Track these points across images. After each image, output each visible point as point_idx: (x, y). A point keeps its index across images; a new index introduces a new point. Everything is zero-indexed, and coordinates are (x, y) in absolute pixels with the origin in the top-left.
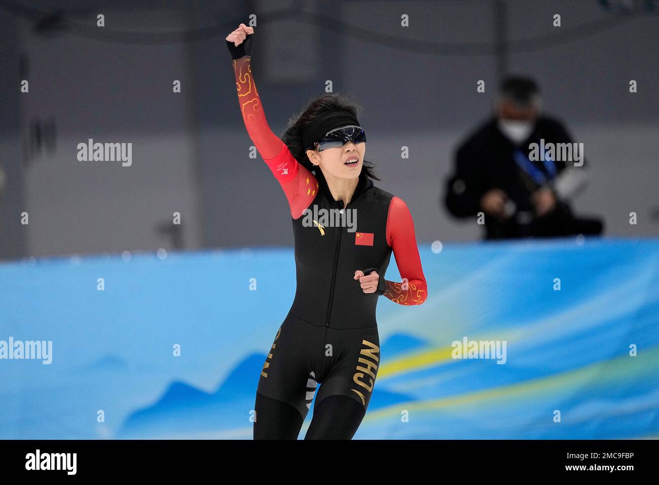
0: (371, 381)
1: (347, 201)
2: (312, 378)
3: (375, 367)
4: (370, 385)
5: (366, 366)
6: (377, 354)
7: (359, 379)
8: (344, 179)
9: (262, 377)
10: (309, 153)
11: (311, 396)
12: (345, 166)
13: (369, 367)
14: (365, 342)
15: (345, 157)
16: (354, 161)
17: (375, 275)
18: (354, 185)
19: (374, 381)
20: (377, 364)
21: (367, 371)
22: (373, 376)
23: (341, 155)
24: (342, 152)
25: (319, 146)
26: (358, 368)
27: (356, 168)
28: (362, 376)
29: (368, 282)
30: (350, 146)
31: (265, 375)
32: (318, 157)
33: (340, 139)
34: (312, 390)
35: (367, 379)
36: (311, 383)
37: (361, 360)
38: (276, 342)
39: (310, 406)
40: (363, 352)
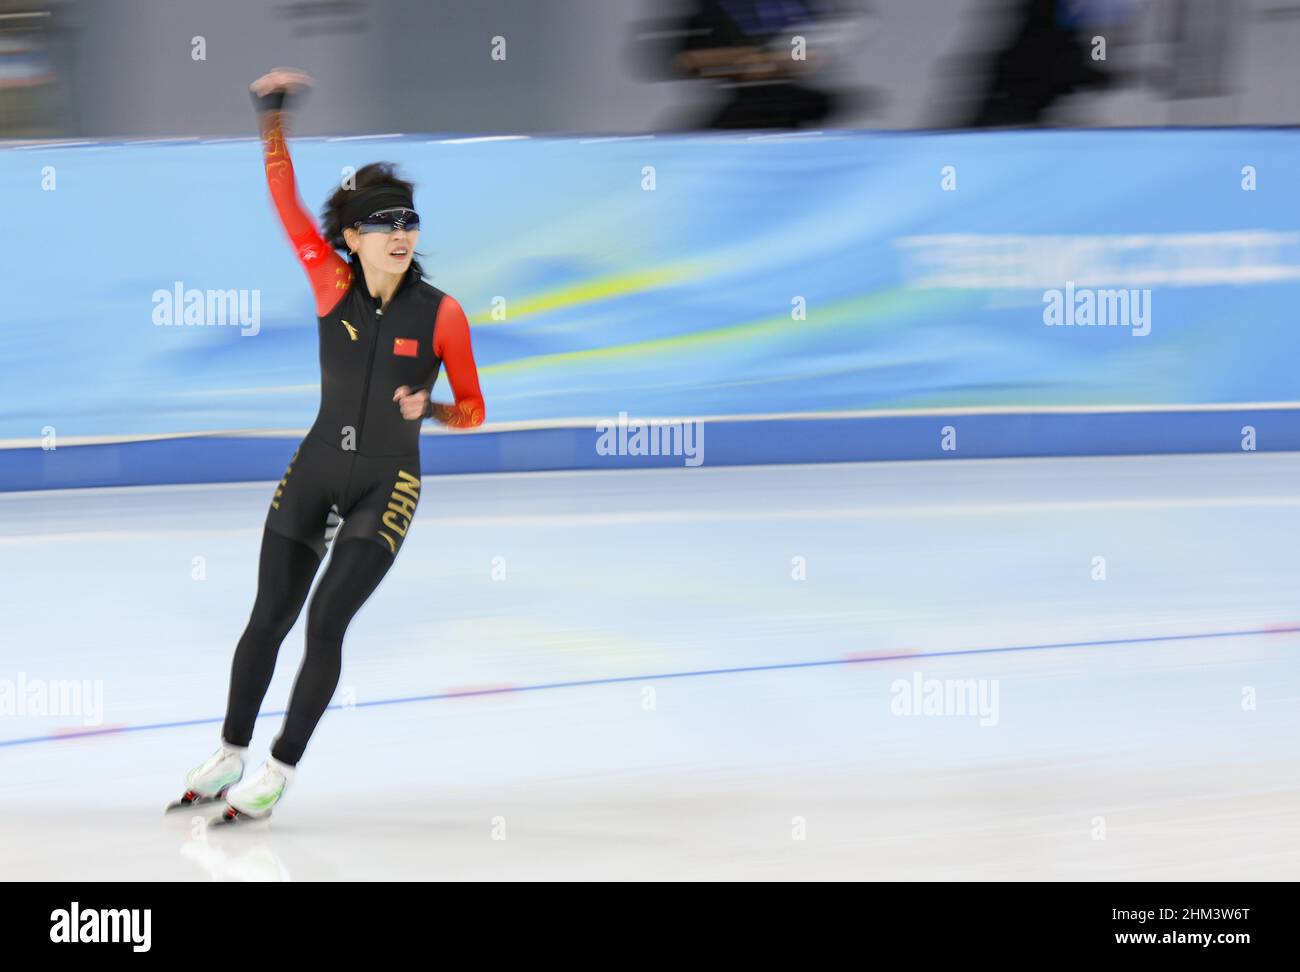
0: (405, 523)
1: (386, 299)
2: (335, 512)
3: (412, 505)
4: (403, 527)
5: (400, 503)
6: (417, 490)
7: (391, 520)
8: (386, 274)
9: (272, 508)
10: (348, 234)
11: (332, 534)
12: (392, 259)
13: (405, 506)
14: (402, 474)
15: (392, 247)
16: (402, 252)
17: (420, 397)
18: (398, 280)
19: (409, 522)
20: (415, 501)
21: (403, 510)
22: (409, 515)
23: (387, 243)
24: (390, 240)
25: (361, 228)
26: (391, 505)
27: (404, 261)
28: (394, 516)
29: (411, 405)
30: (400, 234)
31: (277, 506)
32: (358, 242)
33: (388, 222)
34: (334, 526)
35: (400, 520)
36: (332, 518)
37: (395, 495)
38: (293, 466)
39: (330, 546)
40: (399, 486)
